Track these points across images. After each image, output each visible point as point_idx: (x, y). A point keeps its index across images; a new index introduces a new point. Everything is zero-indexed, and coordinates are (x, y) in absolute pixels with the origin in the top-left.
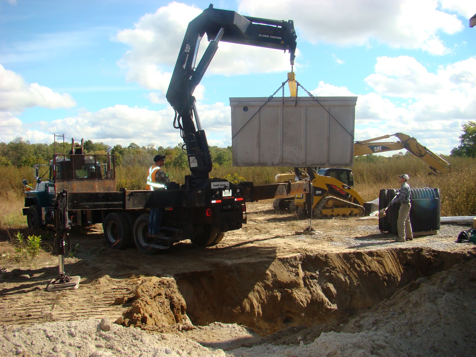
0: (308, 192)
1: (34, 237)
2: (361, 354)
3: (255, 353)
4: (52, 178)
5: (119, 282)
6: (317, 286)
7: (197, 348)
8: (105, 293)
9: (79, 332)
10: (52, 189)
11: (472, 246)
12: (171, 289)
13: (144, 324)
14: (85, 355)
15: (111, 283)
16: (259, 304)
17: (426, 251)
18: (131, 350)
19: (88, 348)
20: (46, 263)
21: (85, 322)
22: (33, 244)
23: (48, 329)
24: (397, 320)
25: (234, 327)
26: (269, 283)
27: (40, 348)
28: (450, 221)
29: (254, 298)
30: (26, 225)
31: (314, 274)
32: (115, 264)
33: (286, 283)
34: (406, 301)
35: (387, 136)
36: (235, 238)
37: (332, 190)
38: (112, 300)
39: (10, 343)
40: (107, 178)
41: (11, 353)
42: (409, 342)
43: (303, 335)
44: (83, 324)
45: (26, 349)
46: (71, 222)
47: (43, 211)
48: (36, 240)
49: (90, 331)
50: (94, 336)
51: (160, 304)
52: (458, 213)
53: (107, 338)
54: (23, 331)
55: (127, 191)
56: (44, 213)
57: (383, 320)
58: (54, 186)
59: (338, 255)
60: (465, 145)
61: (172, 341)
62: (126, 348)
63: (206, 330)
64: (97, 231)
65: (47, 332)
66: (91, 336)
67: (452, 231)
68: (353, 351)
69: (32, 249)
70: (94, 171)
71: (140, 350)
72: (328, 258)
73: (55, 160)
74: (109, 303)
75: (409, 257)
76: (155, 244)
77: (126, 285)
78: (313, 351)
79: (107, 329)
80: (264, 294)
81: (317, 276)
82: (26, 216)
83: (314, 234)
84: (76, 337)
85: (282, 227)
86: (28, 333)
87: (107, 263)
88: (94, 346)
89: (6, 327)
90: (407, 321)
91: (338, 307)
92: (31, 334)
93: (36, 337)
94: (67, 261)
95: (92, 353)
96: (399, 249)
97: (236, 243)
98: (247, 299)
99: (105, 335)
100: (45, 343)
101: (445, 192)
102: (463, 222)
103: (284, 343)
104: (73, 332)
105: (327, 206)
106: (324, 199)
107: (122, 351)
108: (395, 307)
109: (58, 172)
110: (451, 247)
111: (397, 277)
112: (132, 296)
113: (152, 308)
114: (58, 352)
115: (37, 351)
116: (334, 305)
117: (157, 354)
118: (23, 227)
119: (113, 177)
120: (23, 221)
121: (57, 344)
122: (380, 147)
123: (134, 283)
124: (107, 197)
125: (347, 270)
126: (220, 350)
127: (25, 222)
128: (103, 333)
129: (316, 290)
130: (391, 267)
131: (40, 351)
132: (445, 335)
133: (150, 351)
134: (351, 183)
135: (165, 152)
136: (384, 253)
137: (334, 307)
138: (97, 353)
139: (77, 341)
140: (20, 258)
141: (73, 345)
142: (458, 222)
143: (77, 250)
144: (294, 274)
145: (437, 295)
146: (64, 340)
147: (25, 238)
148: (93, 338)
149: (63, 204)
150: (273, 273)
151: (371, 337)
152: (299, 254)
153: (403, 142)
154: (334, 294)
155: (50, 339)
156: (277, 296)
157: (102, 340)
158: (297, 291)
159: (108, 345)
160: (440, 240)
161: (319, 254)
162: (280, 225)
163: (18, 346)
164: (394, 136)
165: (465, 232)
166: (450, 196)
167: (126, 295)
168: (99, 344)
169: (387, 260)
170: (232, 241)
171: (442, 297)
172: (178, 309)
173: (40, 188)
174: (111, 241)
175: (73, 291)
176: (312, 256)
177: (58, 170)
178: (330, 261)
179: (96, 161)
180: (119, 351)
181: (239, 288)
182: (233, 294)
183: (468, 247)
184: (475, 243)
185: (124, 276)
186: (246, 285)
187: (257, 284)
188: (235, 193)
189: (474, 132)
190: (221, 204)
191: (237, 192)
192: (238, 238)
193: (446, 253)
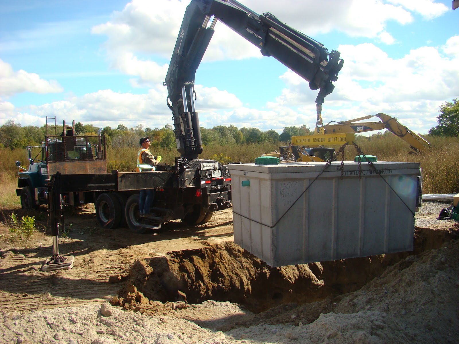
1: (28, 218)
2: (362, 335)
3: (253, 333)
4: (44, 159)
5: (112, 261)
6: (305, 263)
7: (196, 330)
8: (99, 272)
9: (80, 318)
10: (45, 170)
11: (454, 223)
13: (138, 302)
14: (86, 342)
15: (104, 262)
16: (249, 280)
18: (133, 336)
19: (90, 335)
20: (40, 243)
21: (85, 308)
22: (28, 224)
23: (49, 316)
24: (391, 299)
25: (227, 305)
26: (258, 260)
27: (41, 336)
28: (430, 198)
29: (244, 275)
30: (20, 205)
32: (108, 243)
34: (398, 279)
35: (369, 117)
36: (223, 216)
38: (106, 279)
39: (10, 332)
40: (98, 159)
41: (13, 342)
42: (404, 321)
43: (297, 313)
44: (84, 310)
45: (27, 338)
46: (65, 202)
47: (36, 191)
48: (30, 221)
49: (91, 317)
50: (95, 322)
52: (439, 191)
53: (107, 324)
54: (24, 319)
55: (119, 173)
56: (37, 194)
57: (376, 299)
58: (47, 167)
60: (442, 124)
61: (171, 324)
62: (127, 334)
63: (199, 308)
64: (89, 211)
65: (47, 319)
66: (92, 322)
67: (433, 208)
68: (353, 333)
69: (26, 229)
70: (85, 152)
71: (142, 336)
73: (47, 141)
74: (103, 282)
76: (146, 224)
77: (119, 264)
78: (313, 333)
79: (108, 314)
80: (253, 271)
82: (19, 197)
84: (77, 323)
86: (29, 321)
87: (99, 243)
88: (95, 333)
89: (5, 314)
90: (401, 300)
91: (325, 283)
92: (32, 322)
93: (37, 325)
94: (61, 241)
95: (93, 340)
98: (237, 276)
99: (106, 321)
100: (46, 331)
101: (425, 171)
102: (444, 199)
103: (278, 322)
104: (74, 319)
107: (124, 337)
108: (387, 286)
109: (50, 153)
110: (433, 224)
112: (126, 275)
114: (59, 340)
115: (38, 339)
116: (320, 281)
117: (160, 339)
118: (17, 208)
119: (104, 158)
120: (17, 202)
121: (58, 331)
122: (362, 127)
123: (127, 262)
124: (101, 178)
126: (220, 333)
127: (19, 203)
128: (104, 318)
129: (303, 266)
131: (42, 339)
132: (439, 314)
133: (151, 337)
135: (153, 133)
137: (321, 282)
138: (99, 340)
139: (78, 328)
140: (15, 238)
141: (74, 332)
142: (439, 199)
143: (70, 230)
145: (430, 274)
146: (65, 327)
147: (19, 219)
148: (94, 324)
151: (369, 317)
153: (385, 122)
154: (320, 270)
155: (51, 327)
156: (266, 273)
157: (103, 326)
158: (285, 268)
159: (109, 331)
160: (422, 217)
163: (19, 334)
164: (376, 116)
165: (446, 209)
166: (431, 174)
167: (119, 274)
168: (101, 330)
170: (221, 219)
171: (434, 276)
173: (33, 169)
174: (103, 220)
175: (68, 270)
177: (50, 151)
179: (87, 143)
180: (121, 337)
181: (229, 265)
182: (223, 271)
183: (450, 224)
184: (456, 220)
185: (116, 256)
186: (236, 262)
187: (246, 261)
188: (224, 174)
189: (451, 112)
190: (211, 184)
191: (225, 173)
192: (226, 216)
193: (429, 230)
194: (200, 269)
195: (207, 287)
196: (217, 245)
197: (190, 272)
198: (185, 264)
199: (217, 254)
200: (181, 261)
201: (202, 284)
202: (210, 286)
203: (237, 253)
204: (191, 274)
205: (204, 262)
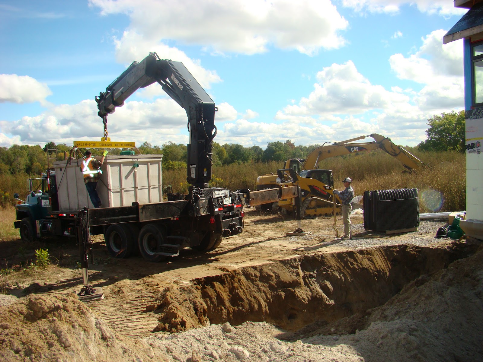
0: (297, 196)
1: (42, 250)
4: (45, 192)
5: (140, 290)
6: (316, 284)
8: (132, 302)
10: (46, 202)
11: (450, 241)
12: (194, 294)
13: (184, 327)
15: (133, 292)
16: (266, 303)
17: (410, 248)
18: (253, 344)
19: (225, 346)
22: (42, 257)
24: (414, 311)
25: (265, 325)
26: (274, 283)
29: (261, 298)
31: (312, 274)
32: (128, 273)
33: (289, 283)
34: (418, 295)
35: (363, 137)
37: (314, 191)
38: (142, 308)
46: (69, 234)
47: (38, 224)
48: (44, 254)
49: (219, 334)
50: (222, 337)
51: (187, 308)
53: (231, 338)
55: (140, 204)
56: (39, 226)
57: (402, 311)
58: (48, 199)
59: (332, 255)
60: (431, 138)
63: (240, 328)
67: (430, 227)
69: (40, 262)
72: (324, 258)
74: (141, 311)
75: (395, 254)
77: (148, 293)
79: (229, 331)
80: (269, 294)
81: (315, 275)
82: (18, 229)
83: (304, 235)
84: (213, 338)
85: (271, 228)
90: (422, 311)
91: (335, 302)
96: (386, 246)
97: (233, 247)
98: (255, 300)
99: (229, 336)
102: (439, 218)
105: (310, 206)
106: (307, 200)
108: (409, 300)
109: (52, 185)
110: (431, 243)
111: (386, 272)
112: (160, 303)
113: (182, 313)
116: (331, 300)
122: (357, 148)
123: (155, 291)
124: (123, 211)
125: (342, 268)
128: (227, 334)
129: (315, 287)
130: (380, 264)
134: (331, 184)
136: (373, 251)
137: (332, 302)
138: (233, 349)
139: (216, 342)
142: (435, 218)
144: (295, 274)
145: (443, 289)
146: (208, 341)
149: (85, 221)
150: (277, 274)
152: (297, 255)
153: (379, 142)
154: (331, 290)
156: (281, 295)
157: (229, 340)
158: (298, 289)
159: (235, 343)
160: (421, 236)
161: (315, 255)
162: (269, 227)
164: (370, 137)
165: (443, 228)
167: (153, 303)
169: (376, 257)
170: (229, 245)
171: (447, 291)
172: (201, 312)
174: (115, 251)
175: (101, 301)
176: (310, 257)
178: (326, 261)
181: (247, 289)
182: (242, 295)
183: (447, 242)
184: (452, 238)
185: (141, 285)
186: (253, 286)
187: (262, 285)
188: (234, 201)
189: (440, 126)
190: (223, 211)
191: (235, 199)
192: (233, 241)
193: (428, 248)
194: (221, 294)
195: (228, 311)
196: (235, 271)
197: (212, 297)
198: (207, 290)
199: (236, 279)
200: (204, 287)
201: (223, 308)
202: (231, 310)
203: (254, 277)
204: (214, 300)
205: (225, 288)
